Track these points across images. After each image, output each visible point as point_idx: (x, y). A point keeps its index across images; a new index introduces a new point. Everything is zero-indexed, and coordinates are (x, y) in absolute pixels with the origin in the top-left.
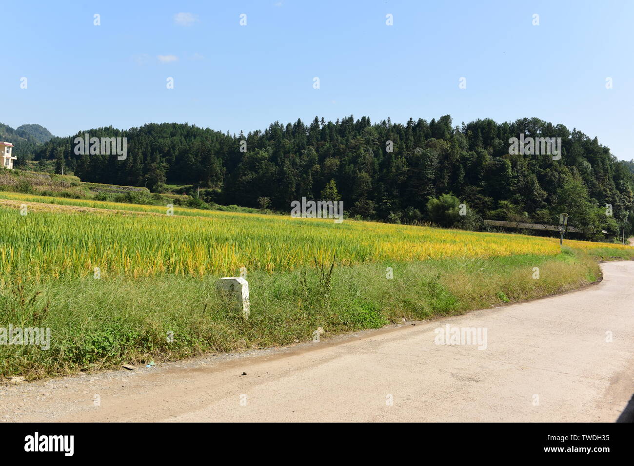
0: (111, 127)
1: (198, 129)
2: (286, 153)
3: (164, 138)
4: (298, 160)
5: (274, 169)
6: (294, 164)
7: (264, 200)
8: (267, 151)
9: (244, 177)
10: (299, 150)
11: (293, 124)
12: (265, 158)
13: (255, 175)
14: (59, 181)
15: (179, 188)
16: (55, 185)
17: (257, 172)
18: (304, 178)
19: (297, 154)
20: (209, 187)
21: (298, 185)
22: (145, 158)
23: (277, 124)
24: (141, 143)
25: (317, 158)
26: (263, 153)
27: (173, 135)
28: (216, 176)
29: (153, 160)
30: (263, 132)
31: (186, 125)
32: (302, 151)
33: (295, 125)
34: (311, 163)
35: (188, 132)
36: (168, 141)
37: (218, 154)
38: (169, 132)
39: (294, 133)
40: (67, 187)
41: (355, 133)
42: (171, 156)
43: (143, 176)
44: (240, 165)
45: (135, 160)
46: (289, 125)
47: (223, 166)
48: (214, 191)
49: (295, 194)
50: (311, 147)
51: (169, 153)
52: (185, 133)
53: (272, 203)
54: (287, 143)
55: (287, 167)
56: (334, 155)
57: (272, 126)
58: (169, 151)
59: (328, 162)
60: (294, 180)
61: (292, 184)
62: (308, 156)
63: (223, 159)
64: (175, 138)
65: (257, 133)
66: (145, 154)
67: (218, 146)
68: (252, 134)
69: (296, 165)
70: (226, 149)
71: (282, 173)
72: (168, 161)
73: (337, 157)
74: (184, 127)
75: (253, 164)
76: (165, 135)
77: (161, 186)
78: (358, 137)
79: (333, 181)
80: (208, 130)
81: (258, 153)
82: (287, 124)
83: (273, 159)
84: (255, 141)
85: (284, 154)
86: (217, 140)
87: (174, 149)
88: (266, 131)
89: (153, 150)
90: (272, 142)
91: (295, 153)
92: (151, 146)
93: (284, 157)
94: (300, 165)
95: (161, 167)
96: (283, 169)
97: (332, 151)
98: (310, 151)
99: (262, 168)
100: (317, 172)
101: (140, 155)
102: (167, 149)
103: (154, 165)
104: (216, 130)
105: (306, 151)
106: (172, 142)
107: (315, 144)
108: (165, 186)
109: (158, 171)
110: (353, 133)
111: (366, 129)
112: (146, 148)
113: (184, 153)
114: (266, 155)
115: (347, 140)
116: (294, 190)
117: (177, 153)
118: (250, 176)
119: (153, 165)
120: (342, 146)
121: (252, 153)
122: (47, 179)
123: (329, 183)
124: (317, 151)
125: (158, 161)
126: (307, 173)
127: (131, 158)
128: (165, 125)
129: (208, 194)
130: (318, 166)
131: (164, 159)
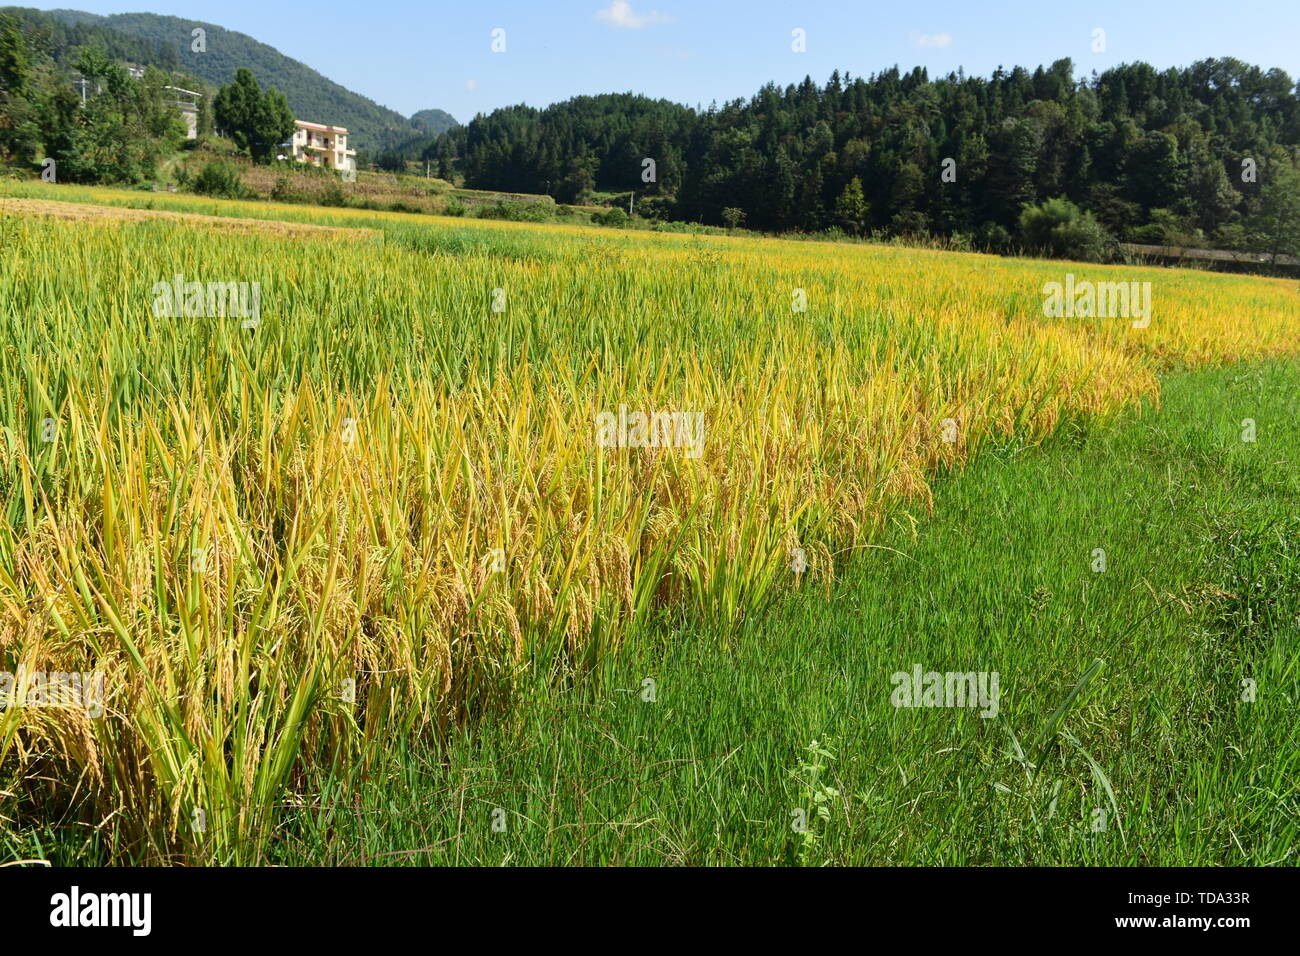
0: (523, 105)
1: (648, 101)
2: (782, 133)
3: (594, 117)
4: (800, 146)
5: (760, 161)
6: (793, 152)
7: (733, 213)
8: (750, 132)
9: (710, 177)
10: (802, 128)
11: (797, 86)
12: (746, 144)
13: (729, 172)
14: (411, 186)
15: (614, 197)
16: (403, 193)
17: (732, 168)
18: (809, 177)
19: (800, 134)
20: (659, 195)
21: (799, 187)
22: (565, 152)
23: (770, 87)
24: (559, 127)
25: (832, 141)
26: (743, 135)
27: (608, 111)
28: (672, 176)
29: (577, 153)
30: (748, 101)
31: (630, 94)
32: (809, 129)
33: (800, 86)
34: (822, 149)
35: (632, 106)
36: (600, 122)
37: (675, 139)
38: (603, 107)
39: (797, 101)
40: (422, 197)
41: (900, 96)
42: (603, 145)
43: (562, 179)
44: (706, 156)
45: (550, 155)
46: (792, 87)
47: (683, 159)
48: (665, 201)
49: (793, 203)
50: (824, 123)
51: (600, 142)
52: (628, 108)
53: (747, 219)
54: (785, 117)
55: (782, 157)
56: (861, 136)
57: (763, 91)
58: (601, 138)
59: (851, 146)
60: (792, 179)
61: (788, 186)
62: (817, 137)
63: (683, 148)
64: (611, 116)
65: (738, 102)
66: (564, 144)
67: (676, 127)
68: (731, 105)
69: (797, 153)
70: (688, 131)
71: (773, 167)
72: (599, 155)
73: (865, 138)
74: (627, 97)
75: (726, 155)
76: (596, 112)
77: (587, 195)
78: (904, 102)
79: (856, 180)
80: (663, 102)
81: (735, 135)
82: (788, 84)
83: (760, 144)
84: (734, 116)
85: (778, 136)
86: (675, 117)
87: (608, 135)
88: (753, 100)
89: (577, 137)
90: (762, 116)
91: (796, 134)
92: (574, 131)
93: (778, 140)
94: (804, 154)
95: (586, 163)
96: (774, 161)
97: (858, 128)
98: (821, 128)
99: (741, 161)
100: (830, 165)
101: (558, 146)
102: (597, 134)
103: (578, 161)
104: (675, 102)
105: (814, 130)
106: (606, 123)
107: (831, 118)
108: (594, 194)
109: (583, 171)
110: (896, 96)
111: (918, 88)
112: (568, 134)
113: (624, 139)
114: (747, 138)
115: (886, 109)
116: (791, 196)
117: (613, 139)
118: (721, 174)
119: (575, 160)
120: (875, 118)
121: (725, 136)
122: (391, 184)
123: (850, 183)
124: (833, 128)
125: (584, 154)
126: (813, 166)
127: (545, 152)
128: (601, 98)
129: (656, 205)
130: (833, 155)
131: (593, 152)
